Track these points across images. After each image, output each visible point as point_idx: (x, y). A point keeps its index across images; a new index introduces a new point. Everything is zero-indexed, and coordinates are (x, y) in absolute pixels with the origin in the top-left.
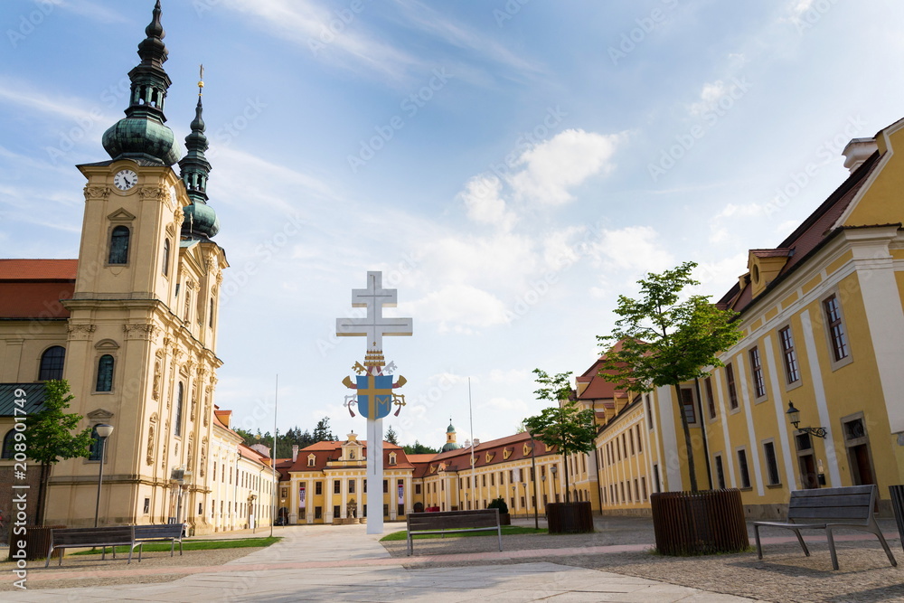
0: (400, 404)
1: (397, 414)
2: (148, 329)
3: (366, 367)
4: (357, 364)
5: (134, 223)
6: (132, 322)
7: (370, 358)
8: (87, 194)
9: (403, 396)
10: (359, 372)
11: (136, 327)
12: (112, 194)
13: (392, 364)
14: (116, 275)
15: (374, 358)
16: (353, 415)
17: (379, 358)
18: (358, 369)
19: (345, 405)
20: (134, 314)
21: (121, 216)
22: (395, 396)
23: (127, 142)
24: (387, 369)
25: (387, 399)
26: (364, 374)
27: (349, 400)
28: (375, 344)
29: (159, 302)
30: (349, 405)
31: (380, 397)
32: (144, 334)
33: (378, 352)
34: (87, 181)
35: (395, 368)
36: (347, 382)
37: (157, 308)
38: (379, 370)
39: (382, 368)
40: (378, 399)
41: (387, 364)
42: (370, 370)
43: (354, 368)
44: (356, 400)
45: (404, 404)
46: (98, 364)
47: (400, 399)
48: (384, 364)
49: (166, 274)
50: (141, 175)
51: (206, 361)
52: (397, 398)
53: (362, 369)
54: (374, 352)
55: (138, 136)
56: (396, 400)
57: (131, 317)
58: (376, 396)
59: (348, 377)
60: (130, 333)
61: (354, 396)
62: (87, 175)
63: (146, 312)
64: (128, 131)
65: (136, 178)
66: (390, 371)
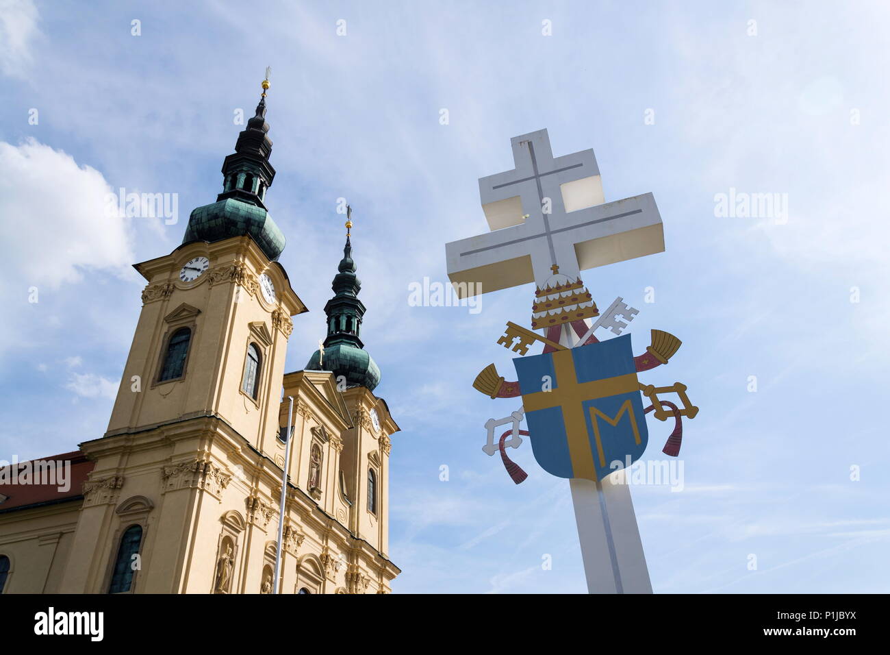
0: (677, 413)
1: (673, 447)
2: (197, 469)
3: (541, 332)
4: (513, 329)
5: (198, 320)
6: (175, 462)
7: (549, 305)
8: (144, 298)
9: (680, 388)
10: (522, 348)
11: (181, 468)
12: (176, 292)
13: (619, 305)
14: (165, 396)
15: (561, 302)
16: (518, 474)
17: (574, 299)
18: (517, 340)
19: (488, 450)
20: (180, 448)
21: (185, 313)
22: (651, 391)
23: (203, 228)
24: (608, 321)
25: (627, 405)
26: (536, 349)
27: (500, 431)
28: (555, 269)
29: (219, 421)
30: (502, 447)
31: (600, 403)
32: (191, 479)
33: (568, 286)
34: (146, 283)
35: (630, 314)
36: (489, 383)
37: (215, 433)
38: (582, 330)
39: (589, 322)
40: (594, 411)
41: (601, 312)
42: (553, 336)
43: (506, 341)
44: (524, 426)
45: (692, 411)
46: (117, 542)
47: (674, 398)
48: (594, 311)
49: (255, 396)
50: (213, 257)
51: (362, 563)
52: (661, 397)
53: (529, 338)
54: (559, 288)
55: (216, 217)
56: (657, 405)
57: (176, 453)
58: (586, 405)
59: (491, 369)
60: (172, 480)
61: (514, 418)
62: (147, 275)
63: (198, 441)
64: (205, 214)
65: (207, 263)
66: (617, 326)
